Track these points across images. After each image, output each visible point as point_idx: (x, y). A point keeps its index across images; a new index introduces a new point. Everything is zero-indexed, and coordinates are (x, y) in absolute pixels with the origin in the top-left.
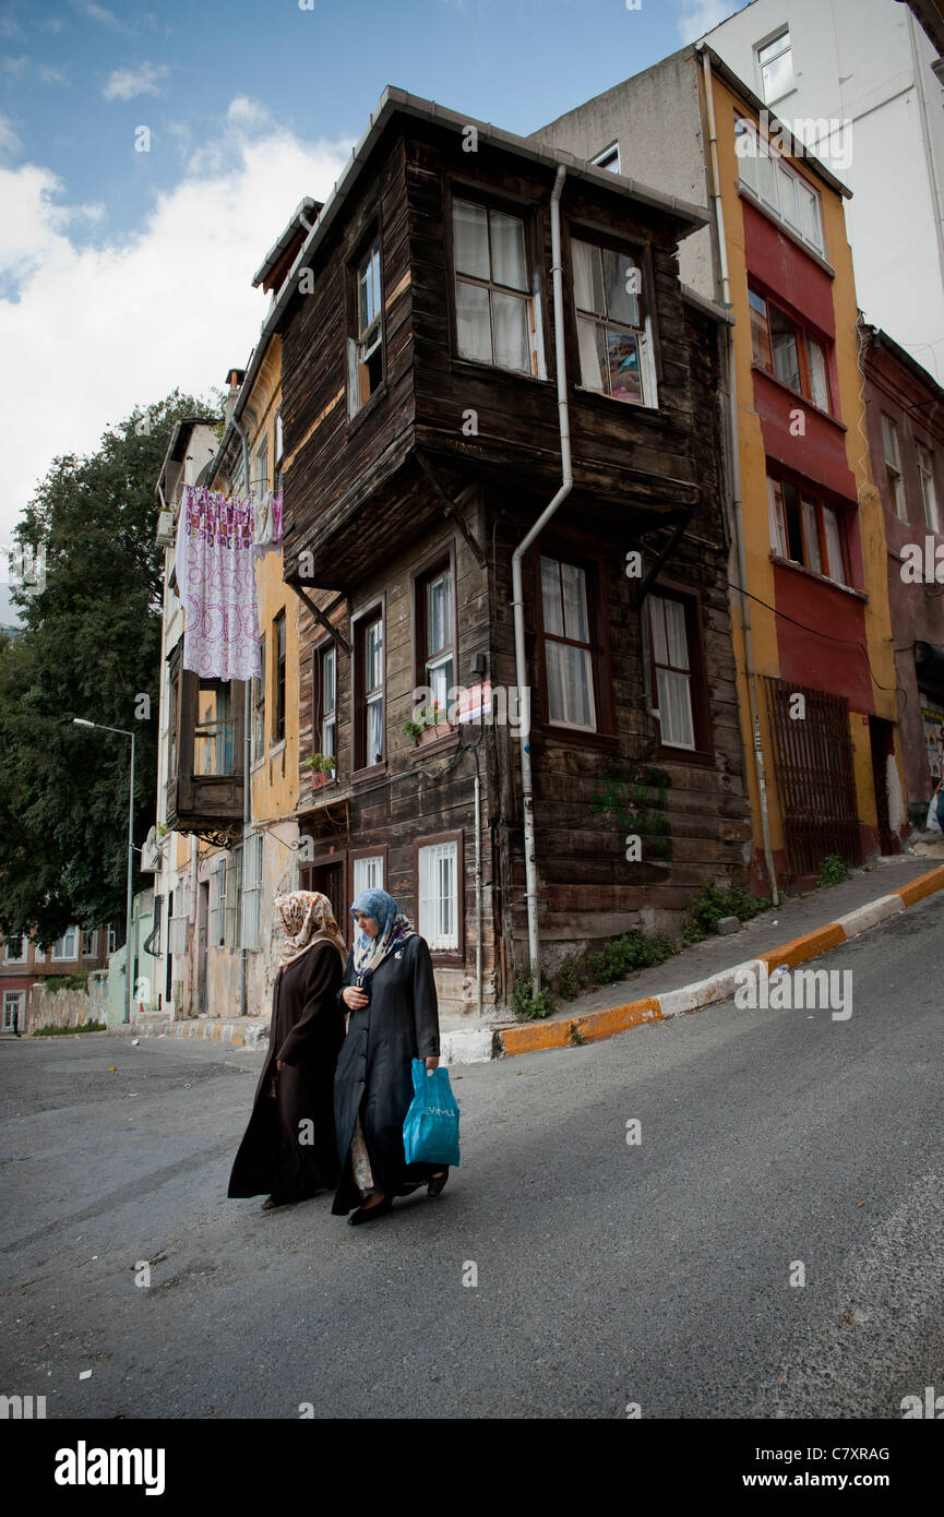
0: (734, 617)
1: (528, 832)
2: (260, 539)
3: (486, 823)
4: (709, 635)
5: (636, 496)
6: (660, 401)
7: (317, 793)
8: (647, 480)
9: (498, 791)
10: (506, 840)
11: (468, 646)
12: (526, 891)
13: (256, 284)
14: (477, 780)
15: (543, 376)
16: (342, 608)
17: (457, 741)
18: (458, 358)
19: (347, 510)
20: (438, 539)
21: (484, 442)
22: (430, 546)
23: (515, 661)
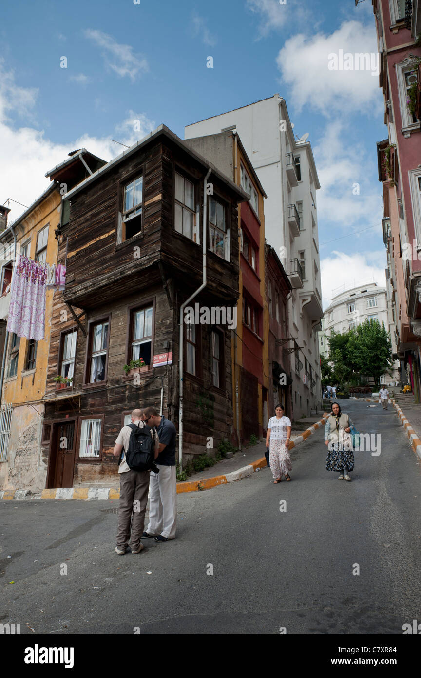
0: (232, 342)
1: (181, 411)
2: (49, 283)
3: (166, 406)
4: (226, 347)
5: (222, 293)
6: (231, 260)
7: (58, 392)
8: (226, 288)
9: (172, 394)
10: (173, 413)
11: (160, 338)
12: (178, 433)
13: (47, 176)
14: (162, 389)
15: (198, 242)
16: (84, 317)
17: (152, 374)
18: (174, 230)
19: (112, 278)
20: (145, 296)
21: (180, 263)
22: (141, 298)
23: (179, 346)
